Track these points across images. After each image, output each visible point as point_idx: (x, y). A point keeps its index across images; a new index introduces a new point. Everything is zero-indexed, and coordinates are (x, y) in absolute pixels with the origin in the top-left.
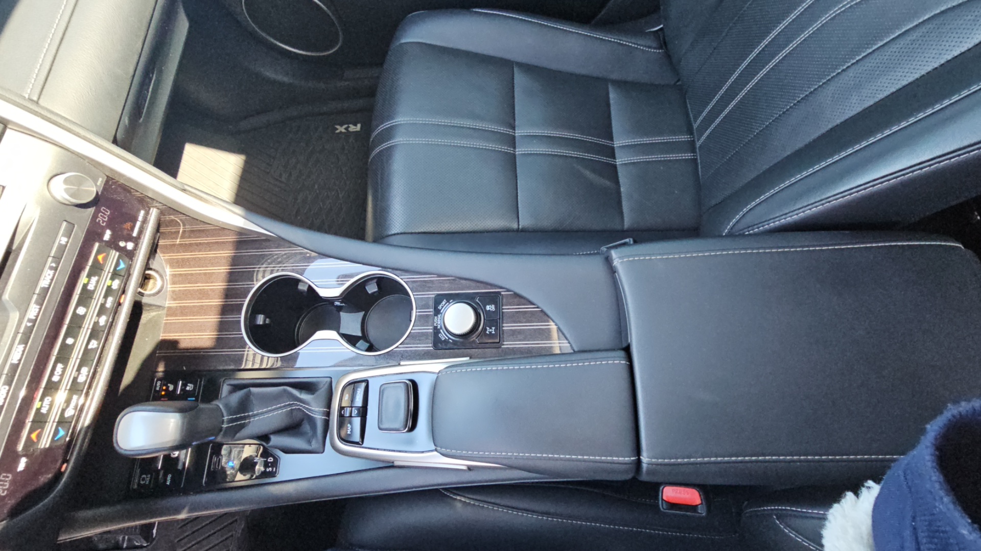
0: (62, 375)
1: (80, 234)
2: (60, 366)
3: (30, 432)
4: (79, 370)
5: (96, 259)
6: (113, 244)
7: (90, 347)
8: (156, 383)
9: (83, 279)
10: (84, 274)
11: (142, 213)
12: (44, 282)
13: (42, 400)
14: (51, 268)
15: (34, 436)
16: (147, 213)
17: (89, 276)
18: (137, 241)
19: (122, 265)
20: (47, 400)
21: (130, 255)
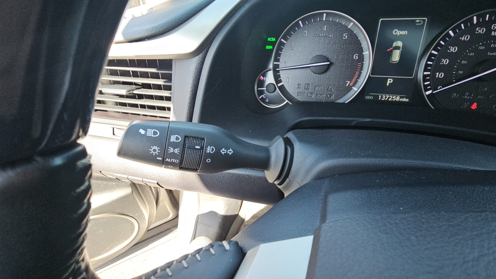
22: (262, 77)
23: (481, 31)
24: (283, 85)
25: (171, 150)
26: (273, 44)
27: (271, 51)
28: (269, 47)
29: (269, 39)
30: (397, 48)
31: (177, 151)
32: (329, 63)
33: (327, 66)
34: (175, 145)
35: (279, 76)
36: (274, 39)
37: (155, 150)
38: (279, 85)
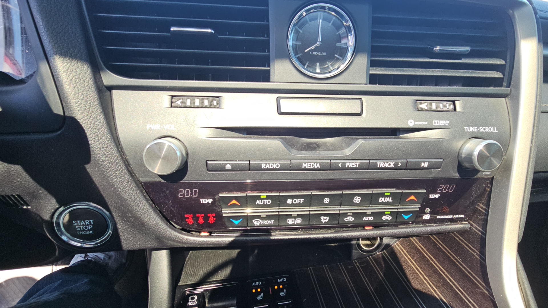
0: (292, 205)
1: (433, 174)
2: (301, 200)
3: (236, 198)
4: (299, 216)
5: (410, 194)
6: (427, 203)
7: (322, 218)
8: (283, 277)
9: (387, 191)
10: (393, 190)
11: (463, 216)
12: (381, 164)
13: (268, 197)
14: (396, 164)
15: (234, 202)
16: (461, 220)
17: (392, 195)
18: (433, 220)
20: (268, 202)
21: (417, 220)
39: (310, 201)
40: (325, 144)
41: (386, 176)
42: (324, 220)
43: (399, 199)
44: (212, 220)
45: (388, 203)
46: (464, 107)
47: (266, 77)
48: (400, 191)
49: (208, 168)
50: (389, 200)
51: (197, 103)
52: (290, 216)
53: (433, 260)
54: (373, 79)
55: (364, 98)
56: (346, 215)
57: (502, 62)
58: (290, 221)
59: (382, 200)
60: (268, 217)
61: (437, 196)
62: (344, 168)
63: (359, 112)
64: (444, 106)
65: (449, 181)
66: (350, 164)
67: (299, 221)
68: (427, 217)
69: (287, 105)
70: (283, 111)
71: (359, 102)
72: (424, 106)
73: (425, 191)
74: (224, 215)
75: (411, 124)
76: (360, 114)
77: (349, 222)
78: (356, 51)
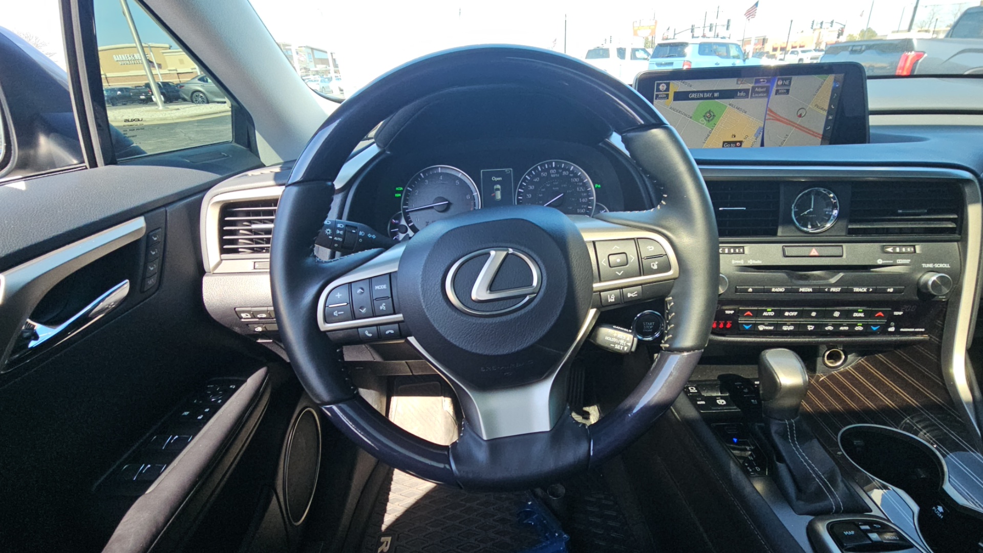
0: (789, 317)
1: (897, 297)
2: (795, 313)
3: (750, 311)
4: (792, 325)
5: (878, 311)
6: (892, 318)
7: (809, 326)
9: (860, 309)
10: (864, 308)
11: (923, 330)
12: (856, 290)
13: (772, 311)
14: (868, 290)
15: (749, 313)
16: (922, 333)
17: (864, 311)
18: (897, 332)
19: (874, 329)
20: (772, 314)
21: (884, 331)
22: (394, 220)
23: (544, 174)
24: (413, 225)
25: (338, 232)
26: (400, 192)
27: (400, 198)
28: (398, 195)
29: (397, 189)
30: (498, 189)
31: (341, 232)
32: (447, 202)
33: (446, 205)
34: (340, 229)
35: (409, 218)
36: (401, 189)
37: (328, 232)
38: (410, 225)
39: (801, 314)
40: (813, 275)
41: (860, 298)
42: (811, 328)
43: (868, 314)
44: (728, 326)
45: (860, 318)
46: (922, 250)
47: (774, 233)
48: (871, 309)
49: (736, 290)
50: (862, 315)
51: (732, 251)
52: (785, 324)
53: (898, 370)
54: (851, 232)
55: (844, 245)
56: (827, 325)
57: (956, 216)
58: (785, 328)
59: (855, 315)
60: (770, 325)
61: (901, 313)
62: (829, 292)
63: (841, 255)
64: (906, 250)
65: (909, 302)
66: (833, 289)
67: (792, 328)
68: (892, 329)
69: (790, 251)
70: (787, 254)
71: (841, 248)
72: (890, 250)
73: (890, 309)
74: (739, 322)
75: (880, 262)
76: (841, 256)
77: (829, 331)
78: (839, 217)
